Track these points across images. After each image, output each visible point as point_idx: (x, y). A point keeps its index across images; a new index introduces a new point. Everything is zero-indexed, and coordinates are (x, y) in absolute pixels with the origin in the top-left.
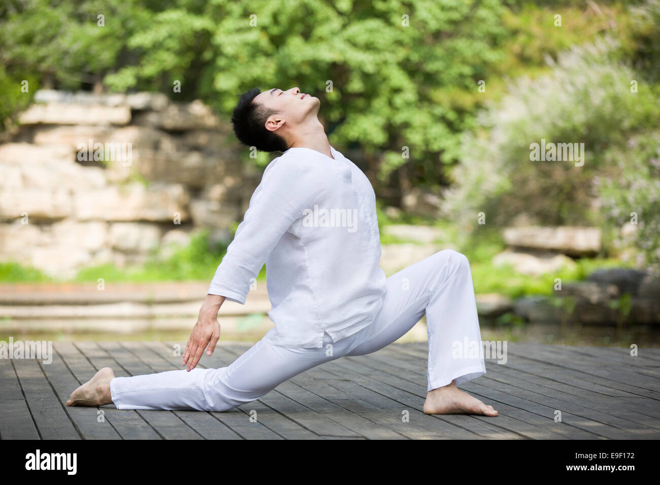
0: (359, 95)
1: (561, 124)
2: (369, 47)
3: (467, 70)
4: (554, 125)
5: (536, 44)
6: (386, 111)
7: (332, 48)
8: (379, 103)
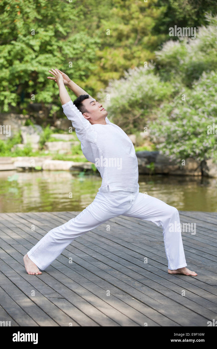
0: (40, 83)
1: (133, 99)
2: (46, 65)
3: (83, 73)
4: (130, 100)
5: (110, 63)
6: (52, 89)
7: (32, 65)
8: (50, 86)
